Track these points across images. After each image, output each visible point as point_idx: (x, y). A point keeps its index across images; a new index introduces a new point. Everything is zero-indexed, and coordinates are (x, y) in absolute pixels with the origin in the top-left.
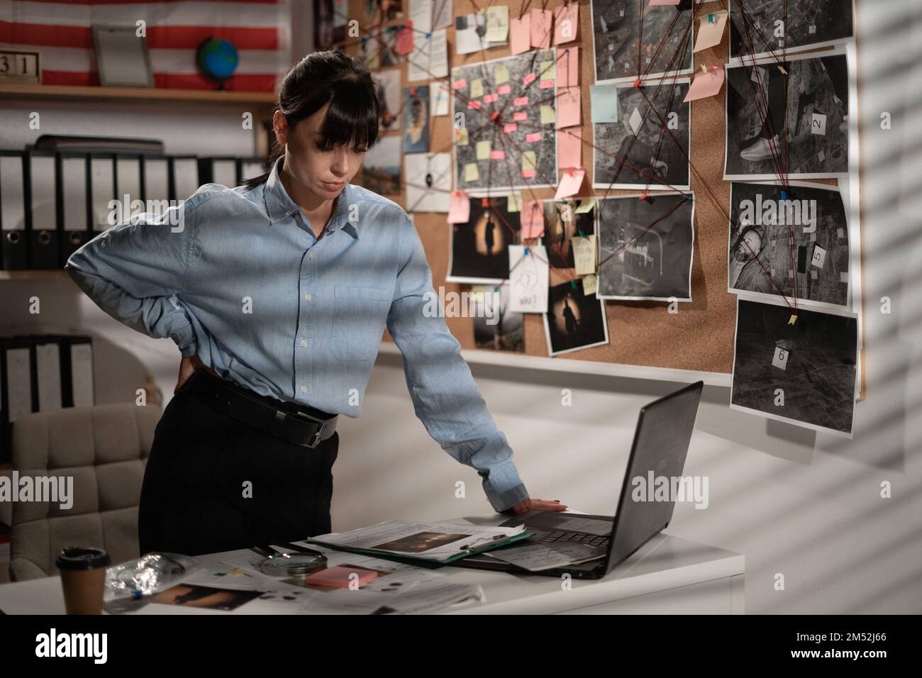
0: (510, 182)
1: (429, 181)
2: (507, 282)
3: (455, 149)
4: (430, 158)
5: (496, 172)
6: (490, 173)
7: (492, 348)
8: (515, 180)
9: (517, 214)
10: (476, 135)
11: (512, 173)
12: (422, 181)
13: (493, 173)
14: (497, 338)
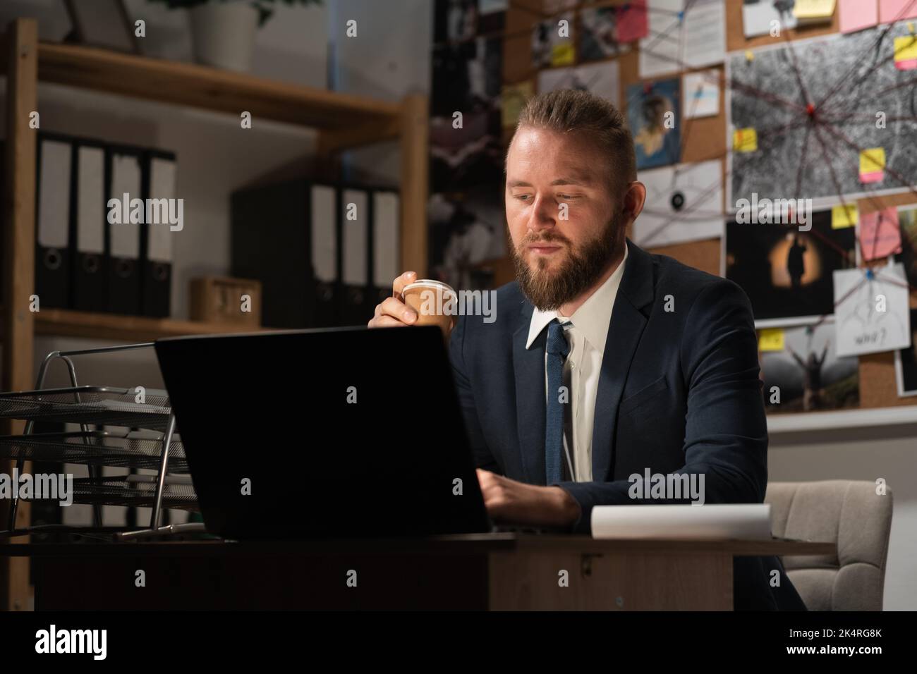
0: (837, 189)
1: (678, 201)
2: (829, 318)
3: (730, 159)
4: (677, 173)
5: (812, 181)
6: (799, 181)
7: (799, 409)
8: (844, 187)
9: (849, 232)
10: (773, 136)
11: (840, 179)
12: (665, 204)
13: (805, 183)
14: (808, 394)
